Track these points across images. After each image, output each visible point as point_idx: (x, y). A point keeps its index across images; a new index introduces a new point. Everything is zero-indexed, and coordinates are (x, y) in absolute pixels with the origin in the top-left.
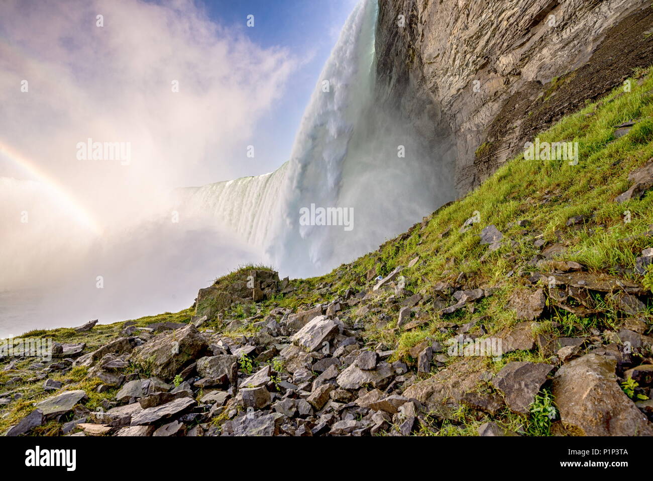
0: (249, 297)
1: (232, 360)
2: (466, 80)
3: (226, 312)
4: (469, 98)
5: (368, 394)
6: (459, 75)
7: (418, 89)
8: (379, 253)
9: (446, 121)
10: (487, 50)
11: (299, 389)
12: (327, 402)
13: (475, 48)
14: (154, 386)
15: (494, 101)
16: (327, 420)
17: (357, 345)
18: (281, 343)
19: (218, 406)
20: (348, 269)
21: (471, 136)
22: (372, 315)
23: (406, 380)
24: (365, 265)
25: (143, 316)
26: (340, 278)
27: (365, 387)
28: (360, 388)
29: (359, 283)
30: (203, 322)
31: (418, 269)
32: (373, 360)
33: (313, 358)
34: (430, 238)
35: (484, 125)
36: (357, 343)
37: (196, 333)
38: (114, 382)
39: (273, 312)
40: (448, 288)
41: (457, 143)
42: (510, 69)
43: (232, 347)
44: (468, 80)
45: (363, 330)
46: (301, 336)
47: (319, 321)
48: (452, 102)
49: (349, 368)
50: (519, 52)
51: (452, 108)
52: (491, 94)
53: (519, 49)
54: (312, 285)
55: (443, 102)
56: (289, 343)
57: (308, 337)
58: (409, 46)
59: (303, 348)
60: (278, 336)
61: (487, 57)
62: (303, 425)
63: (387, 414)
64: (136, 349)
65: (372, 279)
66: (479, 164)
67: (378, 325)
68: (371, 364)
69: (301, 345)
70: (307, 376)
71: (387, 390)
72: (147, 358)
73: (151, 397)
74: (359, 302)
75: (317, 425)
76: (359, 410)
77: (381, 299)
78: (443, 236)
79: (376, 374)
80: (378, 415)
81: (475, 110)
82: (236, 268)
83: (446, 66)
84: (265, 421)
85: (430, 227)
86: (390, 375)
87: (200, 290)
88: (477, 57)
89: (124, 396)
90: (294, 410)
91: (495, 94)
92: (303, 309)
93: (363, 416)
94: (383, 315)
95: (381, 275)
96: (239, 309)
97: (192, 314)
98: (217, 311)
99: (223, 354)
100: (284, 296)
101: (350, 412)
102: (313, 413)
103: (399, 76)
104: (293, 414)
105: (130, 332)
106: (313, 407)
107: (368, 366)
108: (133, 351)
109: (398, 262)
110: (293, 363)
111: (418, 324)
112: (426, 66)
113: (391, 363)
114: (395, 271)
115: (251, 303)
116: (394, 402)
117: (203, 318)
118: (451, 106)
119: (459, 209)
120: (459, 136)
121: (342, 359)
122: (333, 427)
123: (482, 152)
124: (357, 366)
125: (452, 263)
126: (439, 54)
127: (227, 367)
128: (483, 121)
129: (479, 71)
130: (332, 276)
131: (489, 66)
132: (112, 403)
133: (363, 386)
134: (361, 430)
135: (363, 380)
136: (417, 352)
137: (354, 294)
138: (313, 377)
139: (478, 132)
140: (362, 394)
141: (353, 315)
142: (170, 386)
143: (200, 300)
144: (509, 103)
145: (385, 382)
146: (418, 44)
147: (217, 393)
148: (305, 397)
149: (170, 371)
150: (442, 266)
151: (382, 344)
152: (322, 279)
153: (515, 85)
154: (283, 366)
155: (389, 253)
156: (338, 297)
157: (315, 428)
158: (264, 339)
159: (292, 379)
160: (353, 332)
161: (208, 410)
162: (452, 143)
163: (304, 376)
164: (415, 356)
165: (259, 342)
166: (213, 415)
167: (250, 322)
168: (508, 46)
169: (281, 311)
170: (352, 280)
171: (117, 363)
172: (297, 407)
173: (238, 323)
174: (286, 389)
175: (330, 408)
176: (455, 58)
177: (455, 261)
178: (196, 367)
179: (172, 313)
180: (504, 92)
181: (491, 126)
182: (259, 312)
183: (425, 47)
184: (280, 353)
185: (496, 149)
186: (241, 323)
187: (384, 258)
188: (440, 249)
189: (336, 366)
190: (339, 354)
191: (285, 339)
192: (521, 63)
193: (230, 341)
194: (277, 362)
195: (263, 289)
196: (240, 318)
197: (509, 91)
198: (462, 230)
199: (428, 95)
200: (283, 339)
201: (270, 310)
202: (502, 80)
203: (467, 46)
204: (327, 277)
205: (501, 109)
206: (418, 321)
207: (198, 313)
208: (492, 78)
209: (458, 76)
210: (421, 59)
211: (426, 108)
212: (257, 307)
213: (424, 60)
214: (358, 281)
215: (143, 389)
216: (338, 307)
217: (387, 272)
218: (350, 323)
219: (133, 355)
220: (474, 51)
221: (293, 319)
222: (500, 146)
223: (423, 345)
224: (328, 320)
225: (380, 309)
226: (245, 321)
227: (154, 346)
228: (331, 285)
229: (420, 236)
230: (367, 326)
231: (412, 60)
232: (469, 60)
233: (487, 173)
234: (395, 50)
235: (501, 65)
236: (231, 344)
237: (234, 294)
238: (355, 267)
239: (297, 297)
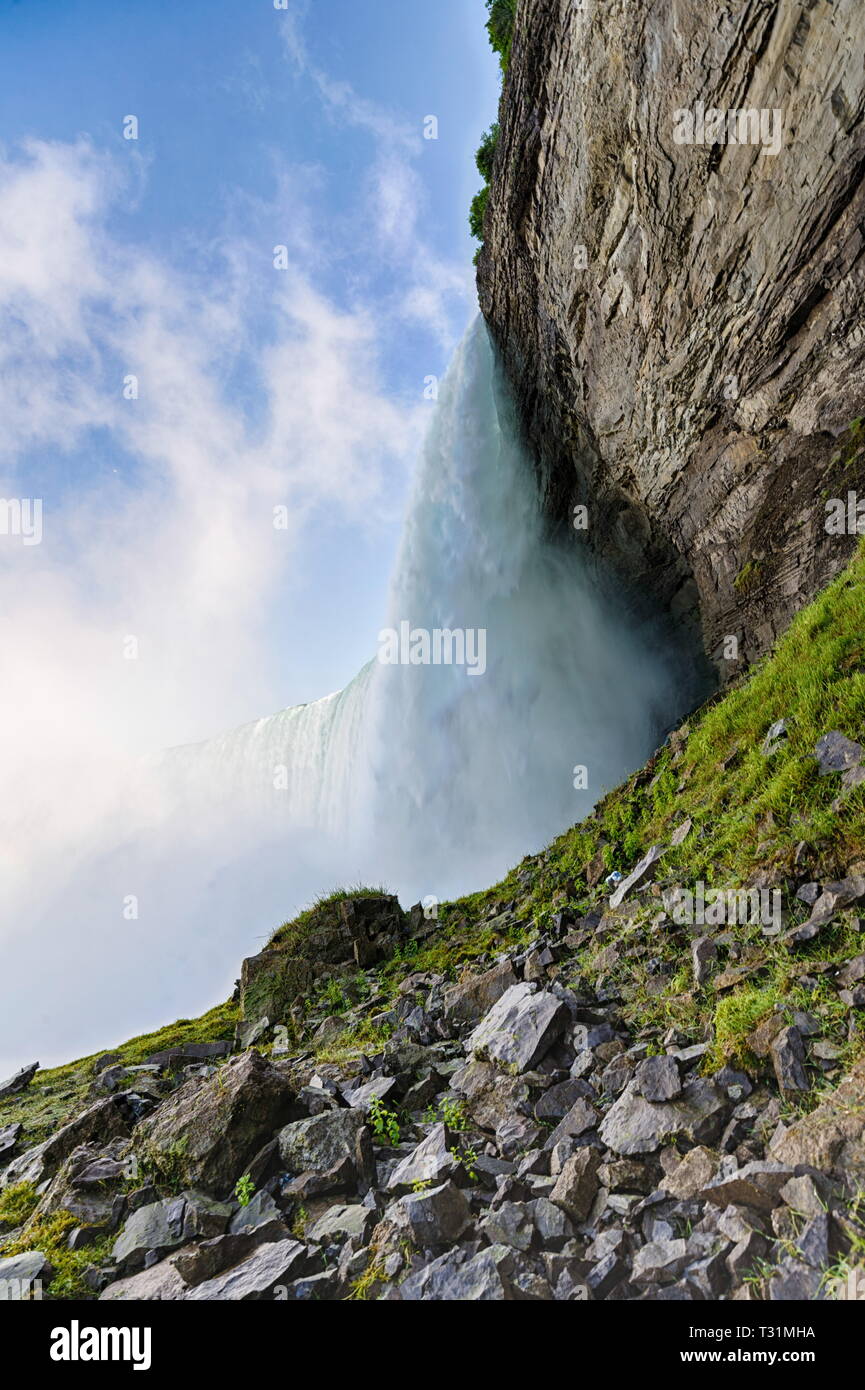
0: (346, 960)
1: (353, 1119)
2: (685, 453)
3: (307, 1001)
4: (699, 485)
5: (685, 1161)
6: (670, 446)
7: (596, 485)
8: (596, 821)
9: (663, 535)
10: (713, 393)
11: (522, 1169)
12: (597, 1195)
13: (689, 394)
14: (195, 1215)
15: (747, 482)
16: (613, 1247)
17: (618, 1041)
18: (445, 1058)
19: (355, 1248)
20: (540, 866)
21: (719, 555)
22: (629, 966)
23: (759, 1111)
24: (575, 851)
25: (130, 1038)
26: (527, 887)
27: (669, 1143)
28: (660, 1148)
29: (573, 894)
30: (261, 1031)
31: (699, 848)
32: (673, 1076)
33: (530, 1088)
34: (700, 775)
35: (737, 530)
36: (616, 1038)
37: (264, 1069)
38: (104, 1217)
39: (406, 985)
40: (782, 882)
41: (693, 572)
42: (764, 420)
43: (343, 1085)
44: (688, 454)
45: (621, 1002)
46: (490, 1039)
47: (518, 996)
48: (666, 498)
49: (621, 1101)
50: (775, 388)
51: (669, 509)
52: (738, 470)
53: (774, 381)
54: (473, 913)
55: (649, 501)
56: (463, 1054)
57: (506, 1038)
58: (564, 411)
59: (501, 1067)
60: (432, 1042)
61: (715, 406)
62: (565, 1270)
63: (750, 1212)
64: (140, 1128)
65: (600, 881)
66: (747, 606)
67: (650, 986)
68: (671, 1087)
69: (495, 1059)
70: (527, 1134)
71: (723, 1145)
72: (168, 1146)
73: (202, 1252)
74: (589, 938)
75: (594, 1264)
76: (679, 1208)
77: (640, 924)
78: (727, 766)
79: (688, 1109)
80: (730, 1217)
81: (716, 506)
82: (311, 902)
83: (640, 436)
84: (477, 1274)
85: (692, 752)
86: (718, 1106)
87: (244, 962)
88: (697, 409)
89: (132, 1249)
90: (529, 1229)
91: (747, 470)
92: (473, 971)
93: (693, 1223)
94: (654, 962)
95: (617, 869)
96: (332, 989)
97: (235, 1016)
98: (287, 1001)
99: (331, 1109)
100: (419, 945)
101: (660, 1217)
102: (574, 1231)
103: (555, 467)
104: (529, 1240)
105: (112, 1082)
106: (569, 1215)
107: (664, 1093)
108: (134, 1133)
109: (646, 834)
110: (486, 1105)
111: (745, 975)
112: (603, 441)
113: (710, 1075)
114: (648, 859)
115: (354, 973)
116: (761, 1180)
117: (261, 1024)
118: (667, 505)
119: (744, 705)
120: (694, 559)
121: (595, 1079)
122: (635, 1265)
123: (747, 583)
124: (637, 1094)
125: (770, 824)
126: (623, 416)
127: (346, 1138)
128: (734, 524)
129: (707, 433)
130: (511, 886)
131: (724, 422)
132: (107, 1270)
133: (664, 1143)
134: (705, 1264)
135: (661, 1128)
136: (766, 1042)
137: (573, 922)
138: (541, 1132)
139: (730, 545)
140: (669, 1162)
141: (586, 970)
142: (230, 1206)
143: (247, 985)
144: (777, 481)
145: (712, 1125)
146: (579, 404)
147: (343, 1211)
148: (545, 1191)
149: (223, 1169)
150: (750, 832)
151: (676, 1032)
152: (491, 894)
153: (781, 446)
154: (464, 1113)
155: (619, 819)
156: (537, 932)
157: (593, 1271)
158: (408, 1055)
159: (495, 1145)
160: (601, 1011)
161: (333, 1259)
162: (683, 574)
163: (521, 1135)
164: (763, 1052)
165: (397, 1063)
166: (349, 1273)
167: (362, 1016)
168: (750, 379)
169: (421, 980)
170: (555, 887)
171: (104, 1168)
172: (534, 1221)
173: (336, 1024)
174: (493, 1176)
175: (608, 1213)
176: (655, 418)
177: (775, 818)
178: (277, 1148)
179: (190, 1019)
180: (763, 463)
181: (754, 529)
182: (375, 989)
183: (594, 408)
184: (451, 1083)
185: (774, 571)
186: (342, 1020)
187: (612, 831)
188: (730, 796)
189: (588, 1099)
190: (584, 1068)
191: (450, 1046)
192: (782, 406)
193: (335, 1071)
194: (448, 1104)
195: (373, 938)
196: (339, 1011)
197: (772, 459)
198: (766, 750)
199: (618, 492)
200: (447, 1047)
201: (399, 982)
202: (754, 442)
203: (673, 392)
204: (499, 890)
205: (765, 496)
206: (743, 967)
207: (248, 1013)
208: (735, 442)
209: (668, 449)
210: (591, 431)
211: (618, 517)
212: (369, 979)
213: (597, 431)
214: (569, 890)
215: (171, 1224)
216: (548, 957)
217: (628, 861)
218: (586, 989)
219: (135, 1143)
220: (688, 398)
221: (457, 997)
222: (781, 563)
223: (774, 1022)
224: (541, 994)
225: (643, 949)
226: (351, 1015)
227: (179, 1115)
228: (514, 908)
229: (676, 773)
230: (626, 992)
231: (574, 435)
232: (682, 417)
233: (767, 621)
234: (539, 422)
235: (745, 415)
236: (339, 1078)
237: (314, 957)
238: (555, 858)
239: (448, 945)
